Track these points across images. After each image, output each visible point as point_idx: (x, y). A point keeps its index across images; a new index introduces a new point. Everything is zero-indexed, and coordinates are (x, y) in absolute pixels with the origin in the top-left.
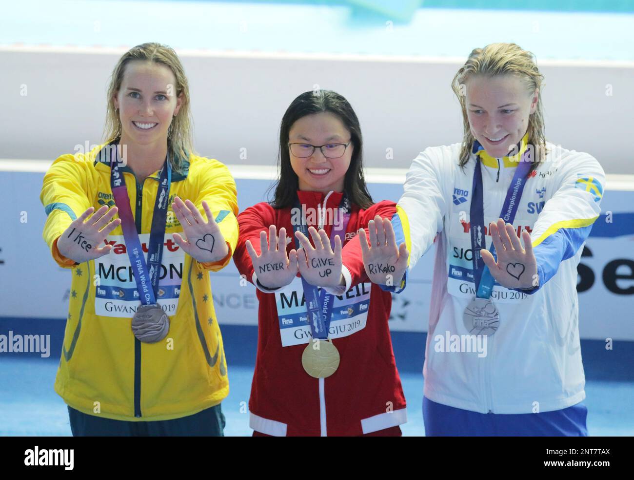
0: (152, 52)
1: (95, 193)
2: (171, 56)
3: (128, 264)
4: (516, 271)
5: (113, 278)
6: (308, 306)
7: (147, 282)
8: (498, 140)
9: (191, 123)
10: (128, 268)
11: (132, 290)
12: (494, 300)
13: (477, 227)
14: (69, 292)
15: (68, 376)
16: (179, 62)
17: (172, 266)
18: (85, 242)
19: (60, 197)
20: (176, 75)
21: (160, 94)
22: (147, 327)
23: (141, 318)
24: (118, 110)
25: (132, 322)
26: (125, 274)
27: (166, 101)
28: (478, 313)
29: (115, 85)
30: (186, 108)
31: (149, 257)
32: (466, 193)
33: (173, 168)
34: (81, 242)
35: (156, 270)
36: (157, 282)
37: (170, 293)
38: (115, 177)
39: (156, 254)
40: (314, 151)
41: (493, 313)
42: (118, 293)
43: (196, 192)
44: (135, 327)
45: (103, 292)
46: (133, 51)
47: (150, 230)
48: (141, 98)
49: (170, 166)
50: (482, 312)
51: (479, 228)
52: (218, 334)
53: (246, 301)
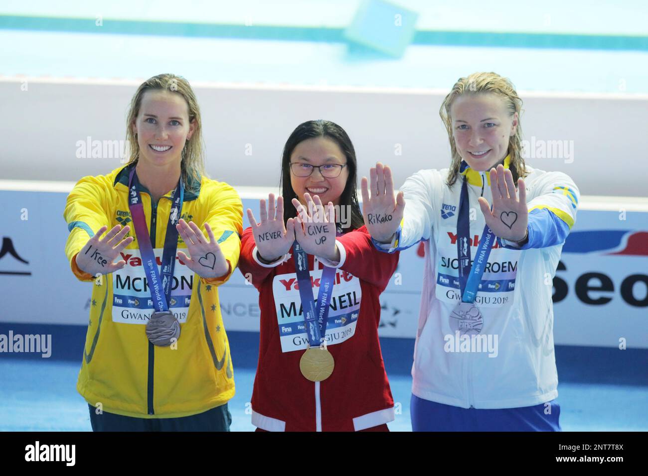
0: (167, 82)
1: (113, 211)
2: (185, 86)
3: (143, 275)
4: (509, 220)
5: (129, 288)
6: (305, 316)
7: (160, 291)
8: (481, 153)
9: (203, 147)
10: (142, 279)
11: (147, 299)
12: (478, 305)
13: (464, 238)
14: (90, 301)
15: (88, 377)
16: (192, 91)
17: (183, 278)
18: (101, 258)
19: (81, 216)
20: (188, 103)
21: (174, 119)
22: (160, 332)
23: (155, 323)
24: (137, 134)
25: (146, 328)
26: (139, 284)
27: (180, 126)
28: (463, 317)
29: (133, 113)
30: (199, 134)
31: (163, 268)
32: (454, 208)
33: (186, 187)
34: (97, 259)
35: (169, 280)
36: (170, 292)
37: (182, 303)
38: (132, 195)
39: (169, 265)
40: (313, 170)
41: (477, 316)
42: (133, 302)
43: (206, 212)
44: (149, 332)
45: (120, 301)
46: (150, 81)
47: (163, 244)
48: (157, 123)
49: (183, 186)
50: (467, 316)
51: (465, 240)
52: (225, 341)
53: (251, 310)
